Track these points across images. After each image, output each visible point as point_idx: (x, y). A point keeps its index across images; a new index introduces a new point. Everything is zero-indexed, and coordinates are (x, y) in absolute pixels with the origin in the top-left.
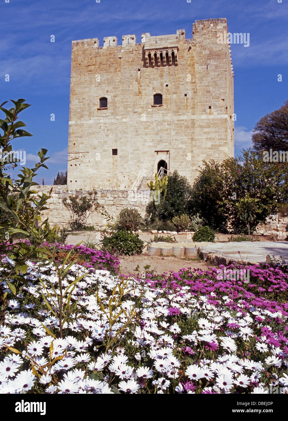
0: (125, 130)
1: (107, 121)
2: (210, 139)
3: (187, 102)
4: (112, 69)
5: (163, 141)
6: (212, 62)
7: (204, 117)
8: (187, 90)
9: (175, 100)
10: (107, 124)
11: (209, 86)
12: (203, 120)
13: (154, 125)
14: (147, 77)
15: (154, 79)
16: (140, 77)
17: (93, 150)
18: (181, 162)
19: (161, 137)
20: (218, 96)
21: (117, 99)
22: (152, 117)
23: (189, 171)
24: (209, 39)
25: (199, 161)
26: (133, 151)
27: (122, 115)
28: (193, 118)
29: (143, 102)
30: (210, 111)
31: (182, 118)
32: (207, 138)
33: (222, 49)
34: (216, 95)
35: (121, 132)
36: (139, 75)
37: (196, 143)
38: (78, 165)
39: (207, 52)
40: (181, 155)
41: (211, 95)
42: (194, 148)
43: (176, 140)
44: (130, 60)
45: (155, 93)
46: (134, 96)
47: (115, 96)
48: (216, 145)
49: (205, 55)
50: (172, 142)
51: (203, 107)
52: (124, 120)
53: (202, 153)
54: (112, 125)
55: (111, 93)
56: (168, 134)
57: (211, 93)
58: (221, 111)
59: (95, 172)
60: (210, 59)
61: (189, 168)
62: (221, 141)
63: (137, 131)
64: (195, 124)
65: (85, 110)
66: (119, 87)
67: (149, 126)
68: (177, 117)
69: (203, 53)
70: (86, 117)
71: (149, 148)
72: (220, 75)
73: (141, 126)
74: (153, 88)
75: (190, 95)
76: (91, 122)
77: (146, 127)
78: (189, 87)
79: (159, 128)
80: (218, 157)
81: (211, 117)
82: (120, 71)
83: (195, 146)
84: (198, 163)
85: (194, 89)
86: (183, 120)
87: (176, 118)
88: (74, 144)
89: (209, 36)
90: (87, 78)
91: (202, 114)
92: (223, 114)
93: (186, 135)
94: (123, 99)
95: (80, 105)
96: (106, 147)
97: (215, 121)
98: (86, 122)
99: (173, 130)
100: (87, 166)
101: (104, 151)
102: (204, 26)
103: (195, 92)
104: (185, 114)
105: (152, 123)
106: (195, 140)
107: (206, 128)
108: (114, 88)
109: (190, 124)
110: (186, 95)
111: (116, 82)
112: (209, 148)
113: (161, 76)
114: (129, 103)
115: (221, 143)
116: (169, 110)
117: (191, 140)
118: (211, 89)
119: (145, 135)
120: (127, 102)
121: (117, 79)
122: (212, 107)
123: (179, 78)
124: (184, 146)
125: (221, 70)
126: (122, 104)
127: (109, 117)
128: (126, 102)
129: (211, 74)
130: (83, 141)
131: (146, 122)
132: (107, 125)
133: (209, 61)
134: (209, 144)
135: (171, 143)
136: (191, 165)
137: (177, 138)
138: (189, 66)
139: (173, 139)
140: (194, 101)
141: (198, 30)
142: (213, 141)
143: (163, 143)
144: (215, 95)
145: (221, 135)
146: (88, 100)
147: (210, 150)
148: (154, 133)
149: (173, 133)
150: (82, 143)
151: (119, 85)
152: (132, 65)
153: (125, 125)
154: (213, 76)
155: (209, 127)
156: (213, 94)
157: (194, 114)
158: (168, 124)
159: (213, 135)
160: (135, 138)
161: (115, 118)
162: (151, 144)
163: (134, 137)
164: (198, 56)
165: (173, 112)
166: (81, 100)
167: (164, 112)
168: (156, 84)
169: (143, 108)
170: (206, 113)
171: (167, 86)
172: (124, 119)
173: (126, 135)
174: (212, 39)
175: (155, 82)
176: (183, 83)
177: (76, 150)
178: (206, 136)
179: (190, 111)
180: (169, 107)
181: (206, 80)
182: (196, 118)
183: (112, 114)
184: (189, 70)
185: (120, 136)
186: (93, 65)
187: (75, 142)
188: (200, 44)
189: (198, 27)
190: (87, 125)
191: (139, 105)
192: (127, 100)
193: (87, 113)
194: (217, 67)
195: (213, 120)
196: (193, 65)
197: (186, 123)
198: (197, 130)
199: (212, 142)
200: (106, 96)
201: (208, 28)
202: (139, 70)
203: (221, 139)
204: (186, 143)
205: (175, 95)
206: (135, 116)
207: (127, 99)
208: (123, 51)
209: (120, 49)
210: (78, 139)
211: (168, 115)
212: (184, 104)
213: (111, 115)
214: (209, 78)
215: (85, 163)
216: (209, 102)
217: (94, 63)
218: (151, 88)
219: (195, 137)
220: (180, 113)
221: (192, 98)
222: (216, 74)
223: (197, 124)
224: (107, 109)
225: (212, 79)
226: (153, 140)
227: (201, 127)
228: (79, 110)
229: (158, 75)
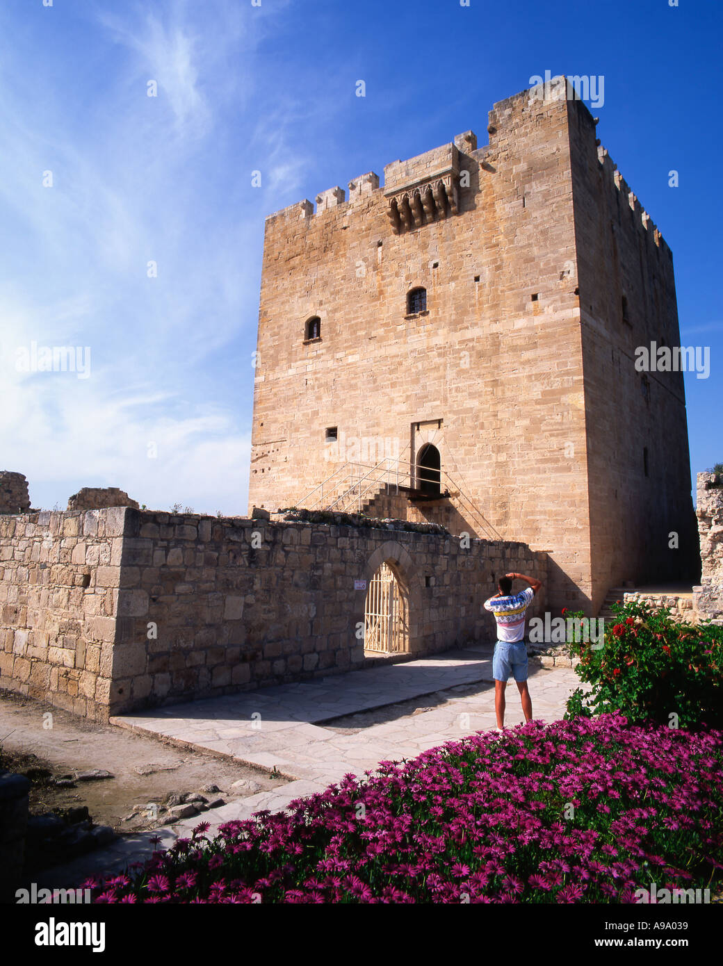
0: (353, 382)
1: (319, 365)
2: (539, 377)
3: (481, 295)
4: (330, 255)
5: (430, 398)
6: (537, 188)
7: (521, 323)
8: (479, 265)
9: (454, 295)
10: (319, 373)
11: (530, 245)
12: (520, 330)
13: (410, 361)
14: (396, 256)
15: (409, 257)
16: (382, 260)
17: (294, 435)
18: (469, 446)
19: (424, 387)
20: (552, 264)
21: (338, 315)
22: (405, 343)
23: (488, 467)
24: (526, 134)
25: (512, 439)
26: (367, 428)
27: (347, 348)
28: (495, 332)
29: (388, 312)
30: (536, 306)
31: (469, 334)
32: (530, 376)
33: (558, 149)
34: (547, 263)
35: (343, 388)
36: (380, 255)
37: (503, 392)
38: (266, 469)
39: (523, 166)
40: (470, 427)
41: (538, 265)
42: (500, 407)
43: (457, 390)
44: (364, 227)
45: (410, 288)
46: (370, 302)
47: (335, 311)
48: (552, 392)
49: (518, 174)
50: (448, 395)
51: (519, 300)
52: (351, 359)
53: (519, 415)
54: (328, 373)
55: (327, 305)
56: (440, 378)
57: (536, 260)
58: (562, 302)
59: (296, 483)
60: (529, 182)
61: (490, 459)
62: (566, 378)
63: (375, 381)
64: (500, 344)
65: (282, 349)
66: (342, 290)
67: (400, 364)
68: (459, 334)
69: (514, 170)
70: (284, 364)
71: (398, 417)
72: (557, 214)
73: (384, 368)
74: (407, 278)
75: (486, 276)
76: (291, 372)
77: (393, 367)
78: (484, 257)
79: (420, 365)
80: (561, 424)
81: (538, 320)
82: (344, 255)
83: (501, 400)
84: (510, 443)
85: (495, 261)
86: (473, 340)
87: (456, 337)
88: (262, 425)
89: (526, 128)
90: (287, 284)
91: (515, 317)
92: (568, 308)
93: (479, 376)
94: (349, 313)
95: (274, 341)
96: (315, 426)
97: (547, 330)
98: (283, 375)
99: (451, 366)
100: (282, 470)
101: (314, 434)
102: (514, 109)
103: (498, 268)
104: (476, 324)
105: (406, 356)
106: (502, 384)
107: (527, 350)
108: (332, 294)
109: (488, 346)
110: (477, 279)
111: (336, 280)
112: (537, 402)
113: (424, 247)
114: (360, 320)
115: (566, 385)
116: (440, 320)
117: (493, 386)
118: (535, 251)
119: (392, 387)
120: (358, 317)
121: (338, 274)
122: (539, 296)
123: (460, 242)
124: (474, 404)
125: (559, 199)
126: (348, 324)
127: (323, 358)
128: (354, 319)
129: (534, 215)
130: (277, 416)
131: (394, 356)
132: (318, 376)
133: (527, 186)
134: (537, 391)
135: (445, 400)
136: (493, 452)
137: (460, 385)
138: (484, 208)
139: (450, 390)
140: (497, 290)
141: (501, 123)
142: (546, 381)
143: (430, 401)
144: (544, 265)
145: (565, 364)
146: (287, 328)
147: (538, 407)
148: (409, 379)
149: (451, 374)
150: (275, 421)
151: (342, 285)
152: (367, 236)
153: (353, 369)
154: (539, 221)
155: (534, 346)
156: (542, 264)
157: (495, 321)
158: (440, 355)
159: (545, 367)
160: (371, 396)
161: (333, 357)
162: (403, 407)
163: (369, 394)
164: (503, 181)
165: (451, 324)
166: (276, 330)
167: (429, 327)
168: (413, 266)
169: (387, 325)
170: (527, 314)
171: (436, 266)
172: (350, 357)
173: (353, 393)
174: (533, 134)
175: (410, 264)
176: (470, 252)
177: (265, 438)
178: (527, 370)
179: (488, 314)
180: (440, 313)
181: (522, 234)
182: (501, 330)
183: (328, 349)
184: (482, 219)
185: (342, 397)
186: (297, 256)
187: (262, 420)
188: (506, 153)
189: (500, 116)
190: (285, 381)
191: (380, 320)
192: (356, 315)
193: (284, 355)
194: (547, 195)
195: (544, 326)
196: (493, 205)
197: (479, 347)
198: (506, 359)
199: (543, 384)
200: (319, 314)
201: (523, 110)
202: (380, 244)
203: (568, 373)
204: (480, 396)
205: (453, 284)
206: (372, 346)
207: (356, 312)
208: (349, 212)
209: (345, 210)
210: (269, 413)
211: (440, 332)
212: (473, 302)
213: (327, 351)
214: (530, 227)
215: (279, 464)
216: (533, 284)
217: (299, 251)
218: (403, 279)
219: (502, 378)
220: (465, 324)
221: (492, 283)
222: (547, 212)
223: (506, 342)
224: (320, 340)
225: (536, 227)
226: (408, 397)
227: (514, 349)
228: (272, 352)
229: (417, 247)
